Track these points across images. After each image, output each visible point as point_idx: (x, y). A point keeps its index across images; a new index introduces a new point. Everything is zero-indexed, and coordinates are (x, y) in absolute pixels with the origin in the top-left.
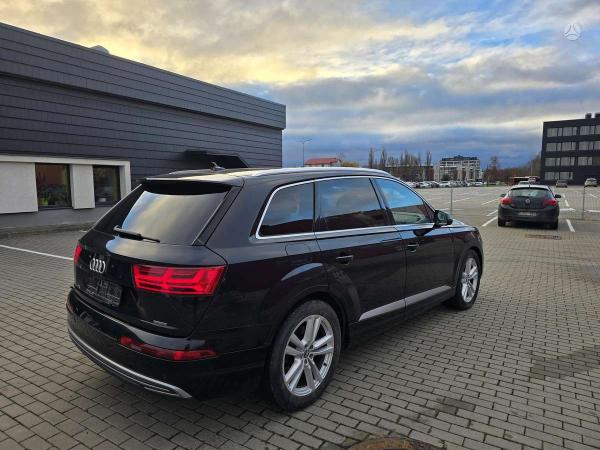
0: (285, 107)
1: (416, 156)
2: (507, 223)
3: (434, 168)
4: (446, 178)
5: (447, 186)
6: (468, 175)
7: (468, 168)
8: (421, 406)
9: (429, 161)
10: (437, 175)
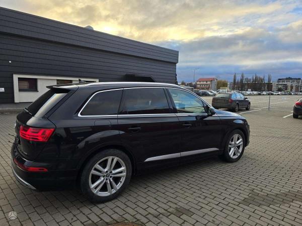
0: (178, 52)
1: (262, 77)
2: (299, 116)
3: (273, 84)
4: (280, 90)
5: (278, 95)
6: (294, 88)
7: (295, 84)
8: (164, 209)
9: (269, 80)
10: (274, 88)
